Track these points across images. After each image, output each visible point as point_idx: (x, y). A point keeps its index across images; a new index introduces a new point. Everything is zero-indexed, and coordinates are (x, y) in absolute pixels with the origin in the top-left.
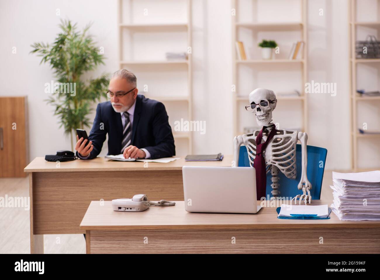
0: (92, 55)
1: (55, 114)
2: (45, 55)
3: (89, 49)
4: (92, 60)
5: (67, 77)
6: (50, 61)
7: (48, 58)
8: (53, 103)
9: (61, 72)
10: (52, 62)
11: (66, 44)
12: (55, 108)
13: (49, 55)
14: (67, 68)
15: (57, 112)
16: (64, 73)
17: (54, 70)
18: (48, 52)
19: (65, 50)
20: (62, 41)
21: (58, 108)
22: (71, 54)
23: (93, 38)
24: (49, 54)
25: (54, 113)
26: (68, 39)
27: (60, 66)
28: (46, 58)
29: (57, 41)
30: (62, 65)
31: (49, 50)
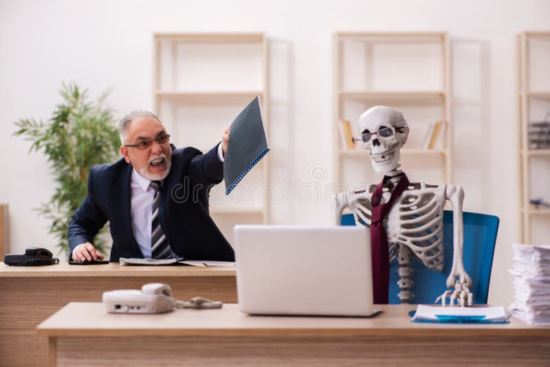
0: (110, 139)
1: (52, 231)
2: (37, 139)
3: (105, 129)
4: (112, 147)
5: (71, 174)
6: (44, 148)
7: (41, 143)
8: (48, 214)
9: (62, 167)
10: (47, 151)
11: (71, 122)
12: (51, 222)
13: (43, 140)
14: (71, 159)
15: (55, 228)
16: (67, 167)
17: (52, 163)
18: (41, 135)
19: (69, 131)
20: (63, 116)
21: (55, 224)
22: (79, 138)
23: (113, 113)
24: (43, 137)
25: (49, 229)
26: (74, 114)
27: (60, 158)
28: (38, 143)
29: (56, 116)
30: (63, 156)
31: (43, 130)
